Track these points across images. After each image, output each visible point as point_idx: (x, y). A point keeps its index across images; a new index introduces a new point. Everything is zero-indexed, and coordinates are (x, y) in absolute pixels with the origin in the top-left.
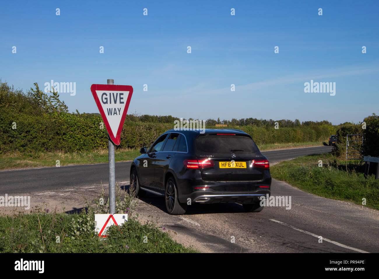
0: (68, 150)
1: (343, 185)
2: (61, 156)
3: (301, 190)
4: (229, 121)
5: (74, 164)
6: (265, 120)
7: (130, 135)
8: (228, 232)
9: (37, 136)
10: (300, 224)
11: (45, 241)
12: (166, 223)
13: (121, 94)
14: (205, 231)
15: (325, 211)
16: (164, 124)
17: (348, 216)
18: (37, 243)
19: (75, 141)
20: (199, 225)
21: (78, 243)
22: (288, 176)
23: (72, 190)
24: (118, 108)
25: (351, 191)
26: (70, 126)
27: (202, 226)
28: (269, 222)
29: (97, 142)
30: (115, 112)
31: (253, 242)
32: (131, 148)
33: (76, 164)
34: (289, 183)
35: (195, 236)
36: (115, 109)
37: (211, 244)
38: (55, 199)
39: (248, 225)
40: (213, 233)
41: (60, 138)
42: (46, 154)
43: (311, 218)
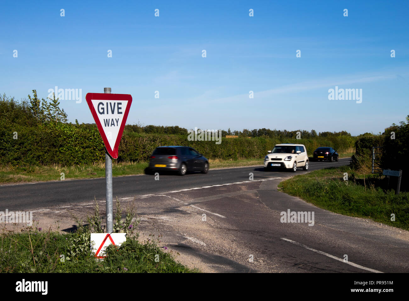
0: (65, 163)
1: (361, 201)
2: (58, 170)
3: (315, 207)
4: (240, 132)
5: (72, 178)
6: (279, 131)
7: (133, 147)
8: (235, 252)
9: (31, 148)
10: (313, 243)
11: (36, 262)
12: (170, 242)
13: (119, 104)
14: (211, 251)
15: (341, 229)
16: (169, 135)
17: (366, 234)
18: (27, 265)
19: (73, 154)
20: (205, 245)
21: (73, 265)
22: (302, 191)
23: (69, 207)
24: (116, 119)
25: (369, 207)
26: (67, 138)
27: (208, 245)
28: (281, 241)
29: (96, 155)
30: (113, 123)
31: (262, 263)
32: (134, 161)
33: (73, 179)
34: (303, 199)
35: (200, 256)
36: (112, 120)
37: (217, 265)
38: (50, 217)
39: (258, 244)
40: (220, 254)
41: (57, 151)
42: (41, 168)
43: (325, 236)
